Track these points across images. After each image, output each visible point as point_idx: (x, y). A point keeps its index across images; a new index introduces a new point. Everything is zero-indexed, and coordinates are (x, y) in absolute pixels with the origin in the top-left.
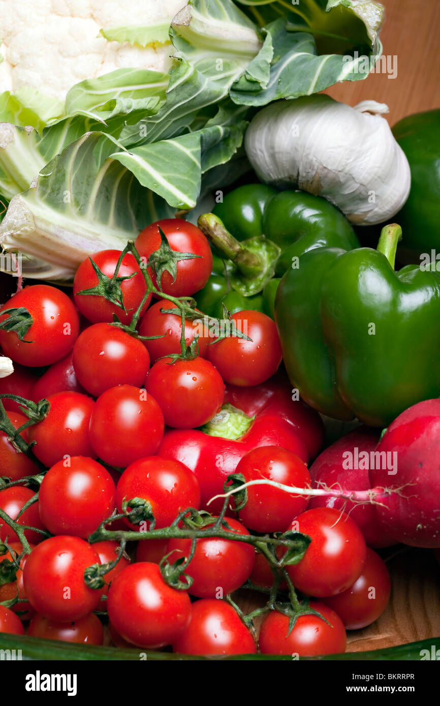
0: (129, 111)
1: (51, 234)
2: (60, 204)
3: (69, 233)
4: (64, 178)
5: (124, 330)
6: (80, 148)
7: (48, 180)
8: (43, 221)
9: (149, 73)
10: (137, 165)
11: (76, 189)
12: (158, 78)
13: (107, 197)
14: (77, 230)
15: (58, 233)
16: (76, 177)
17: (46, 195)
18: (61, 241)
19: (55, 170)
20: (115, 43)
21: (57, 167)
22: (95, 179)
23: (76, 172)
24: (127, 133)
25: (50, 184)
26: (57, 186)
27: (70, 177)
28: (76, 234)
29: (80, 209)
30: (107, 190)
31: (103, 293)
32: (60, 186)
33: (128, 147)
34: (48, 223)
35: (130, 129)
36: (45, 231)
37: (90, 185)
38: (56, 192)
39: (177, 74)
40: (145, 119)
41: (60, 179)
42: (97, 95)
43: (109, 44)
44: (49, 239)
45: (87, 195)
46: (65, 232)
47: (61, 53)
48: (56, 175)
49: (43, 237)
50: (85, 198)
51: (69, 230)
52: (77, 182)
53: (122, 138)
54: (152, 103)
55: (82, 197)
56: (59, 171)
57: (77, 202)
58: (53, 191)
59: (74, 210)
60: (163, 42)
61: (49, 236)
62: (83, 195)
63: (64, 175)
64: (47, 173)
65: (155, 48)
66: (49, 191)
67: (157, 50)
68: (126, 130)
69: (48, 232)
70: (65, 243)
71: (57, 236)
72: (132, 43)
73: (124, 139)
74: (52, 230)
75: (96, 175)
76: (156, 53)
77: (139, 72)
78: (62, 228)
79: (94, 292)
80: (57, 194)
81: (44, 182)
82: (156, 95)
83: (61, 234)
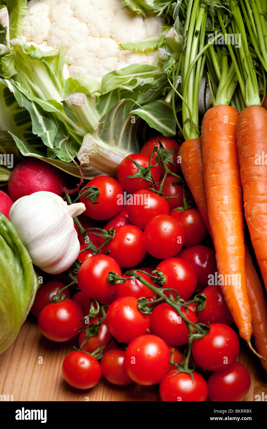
0: (142, 85)
1: (105, 155)
2: (107, 138)
3: (113, 154)
4: (110, 124)
5: (156, 193)
6: (118, 108)
7: (102, 126)
8: (101, 147)
9: (147, 66)
10: (147, 116)
11: (114, 131)
12: (152, 69)
13: (127, 135)
14: (116, 152)
15: (108, 154)
16: (115, 124)
17: (101, 134)
18: (109, 158)
19: (106, 120)
20: (127, 51)
21: (107, 118)
22: (123, 125)
23: (115, 121)
24: (142, 98)
25: (103, 128)
26: (106, 129)
27: (113, 124)
28: (116, 154)
29: (116, 141)
30: (127, 131)
31: (142, 176)
32: (108, 129)
33: (142, 105)
34: (103, 149)
35: (142, 95)
36: (102, 153)
37: (120, 128)
38: (106, 132)
39: (167, 64)
40: (151, 89)
41: (108, 125)
42: (121, 78)
43: (121, 52)
44: (104, 157)
45: (119, 134)
46: (111, 153)
47: (97, 57)
48: (106, 123)
49: (101, 156)
50: (118, 135)
51: (112, 153)
52: (115, 127)
53: (138, 101)
54: (151, 80)
55: (117, 135)
56: (107, 121)
57: (115, 138)
58: (104, 132)
59: (112, 141)
60: (152, 49)
61: (104, 156)
62: (117, 134)
63: (110, 123)
64: (102, 122)
65: (146, 53)
66: (102, 132)
67: (147, 54)
68: (140, 96)
69: (103, 153)
70: (111, 159)
71: (108, 156)
72: (136, 50)
73: (140, 101)
74: (105, 152)
75: (124, 123)
76: (147, 55)
77: (142, 66)
78: (109, 151)
79: (137, 176)
80: (106, 133)
81: (100, 127)
82: (152, 77)
83: (109, 155)
